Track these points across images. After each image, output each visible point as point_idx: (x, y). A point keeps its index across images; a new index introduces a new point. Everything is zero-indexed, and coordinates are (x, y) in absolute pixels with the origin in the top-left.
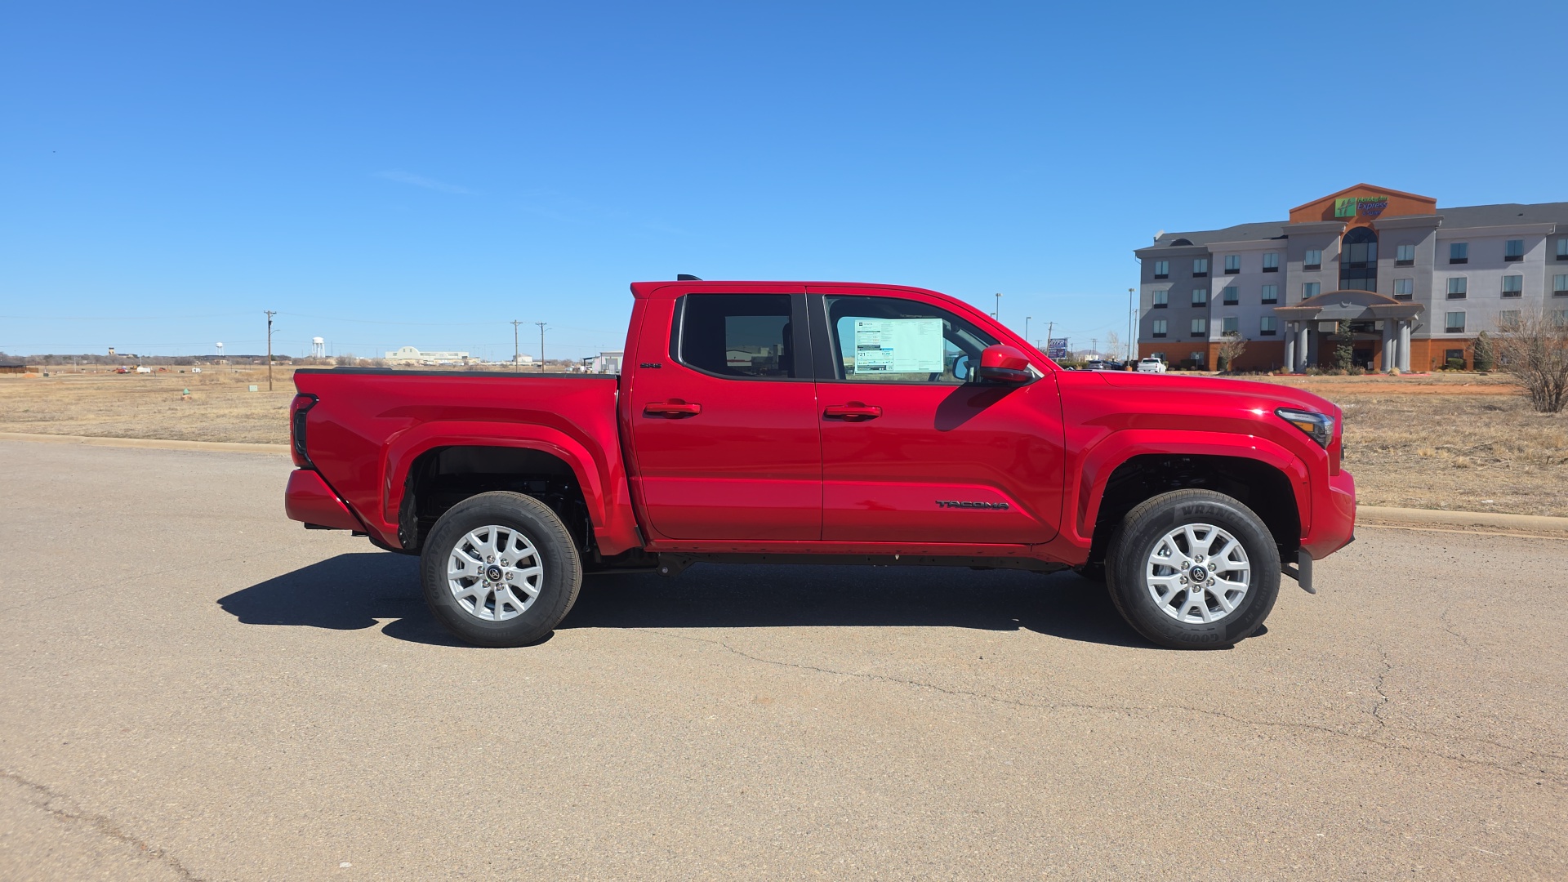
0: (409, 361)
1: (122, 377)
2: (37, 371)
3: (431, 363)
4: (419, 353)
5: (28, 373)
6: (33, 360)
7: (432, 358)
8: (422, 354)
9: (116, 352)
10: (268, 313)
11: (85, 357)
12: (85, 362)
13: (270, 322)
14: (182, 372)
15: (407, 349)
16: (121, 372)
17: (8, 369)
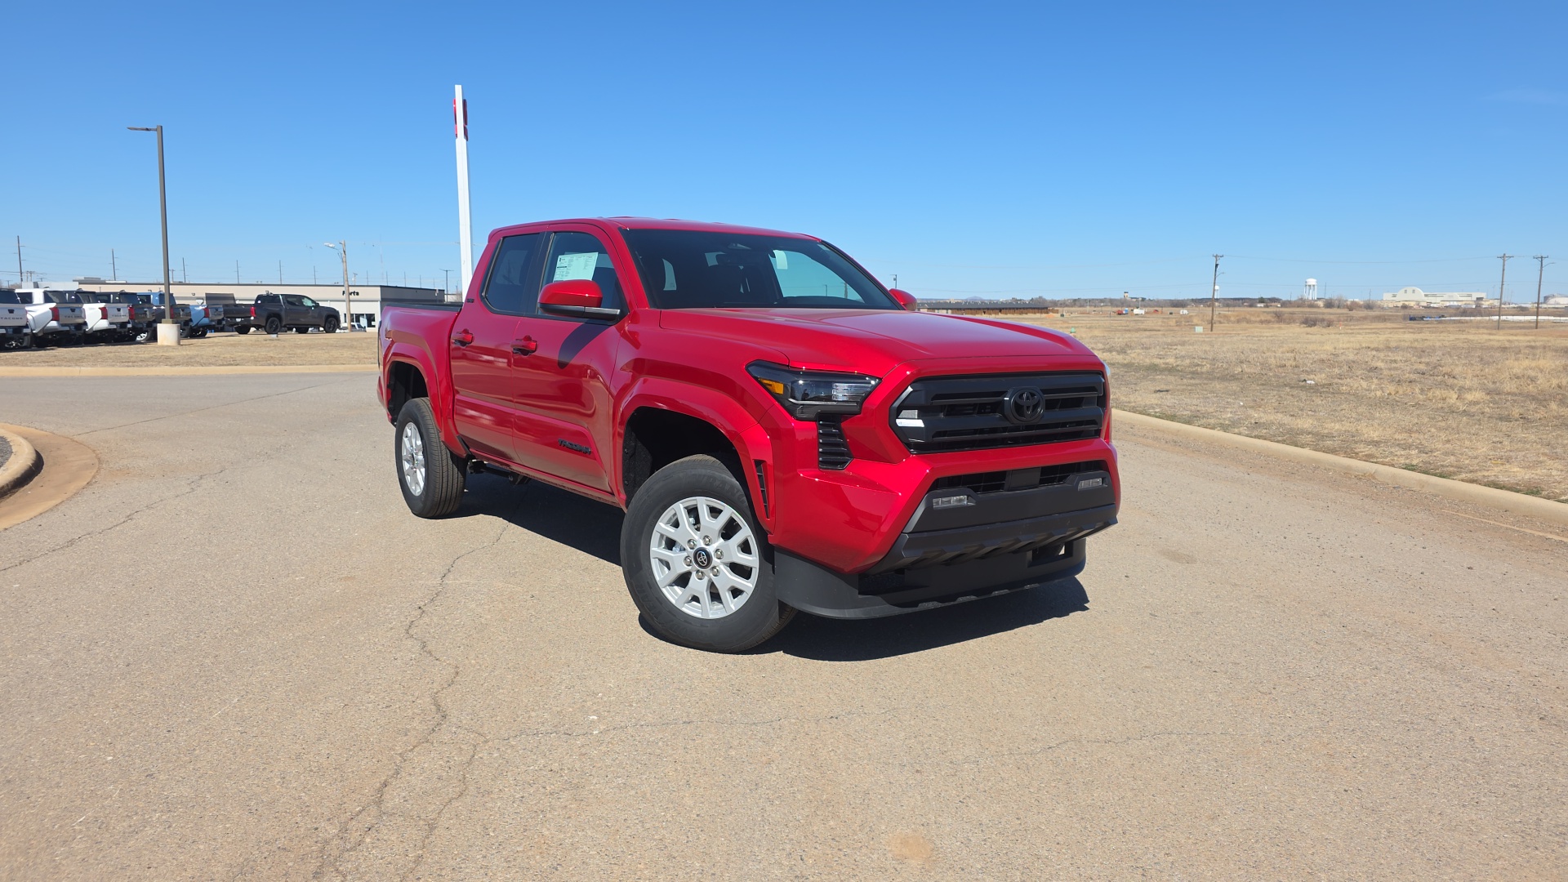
0: (1407, 303)
1: (1120, 318)
2: (1057, 312)
3: (1435, 306)
4: (1423, 294)
5: (1051, 314)
6: (1055, 303)
7: (1438, 300)
8: (1426, 295)
9: (1129, 296)
10: (1216, 256)
11: (1102, 301)
12: (1102, 304)
13: (1217, 265)
14: (1171, 314)
15: (1410, 290)
16: (1120, 314)
17: (1036, 310)
